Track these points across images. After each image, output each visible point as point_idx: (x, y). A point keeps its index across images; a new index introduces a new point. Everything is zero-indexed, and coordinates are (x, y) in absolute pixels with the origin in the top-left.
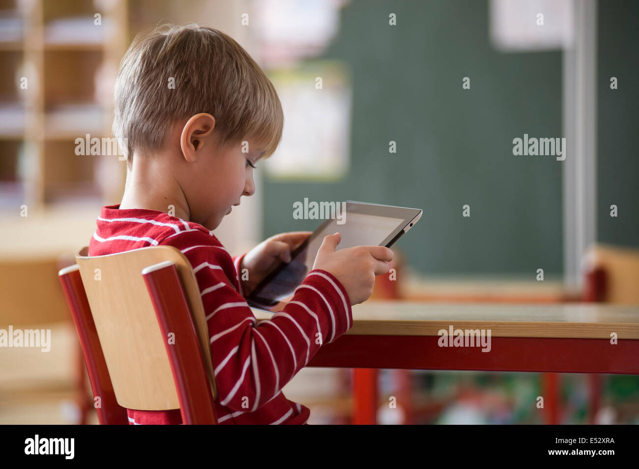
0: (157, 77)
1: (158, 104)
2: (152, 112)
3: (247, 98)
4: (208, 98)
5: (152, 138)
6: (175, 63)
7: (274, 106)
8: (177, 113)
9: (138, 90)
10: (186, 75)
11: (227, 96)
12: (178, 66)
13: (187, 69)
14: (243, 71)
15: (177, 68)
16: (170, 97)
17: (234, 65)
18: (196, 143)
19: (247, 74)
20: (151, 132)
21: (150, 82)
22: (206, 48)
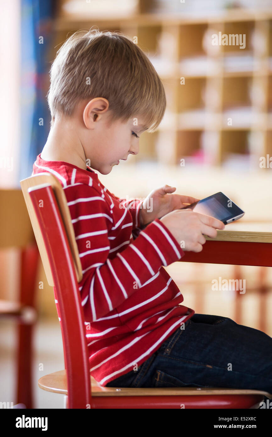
0: (74, 67)
1: (72, 87)
2: (68, 91)
3: (135, 90)
4: (106, 87)
5: (66, 109)
6: (88, 59)
7: (156, 97)
8: (84, 95)
9: (62, 75)
10: (94, 69)
11: (120, 87)
12: (89, 62)
13: (95, 65)
14: (136, 70)
15: (89, 63)
16: (81, 83)
17: (129, 66)
18: (96, 117)
19: (139, 72)
20: (66, 105)
21: (70, 70)
22: (111, 51)
